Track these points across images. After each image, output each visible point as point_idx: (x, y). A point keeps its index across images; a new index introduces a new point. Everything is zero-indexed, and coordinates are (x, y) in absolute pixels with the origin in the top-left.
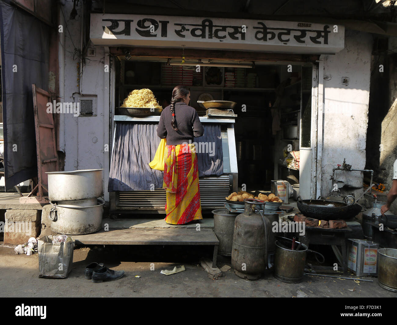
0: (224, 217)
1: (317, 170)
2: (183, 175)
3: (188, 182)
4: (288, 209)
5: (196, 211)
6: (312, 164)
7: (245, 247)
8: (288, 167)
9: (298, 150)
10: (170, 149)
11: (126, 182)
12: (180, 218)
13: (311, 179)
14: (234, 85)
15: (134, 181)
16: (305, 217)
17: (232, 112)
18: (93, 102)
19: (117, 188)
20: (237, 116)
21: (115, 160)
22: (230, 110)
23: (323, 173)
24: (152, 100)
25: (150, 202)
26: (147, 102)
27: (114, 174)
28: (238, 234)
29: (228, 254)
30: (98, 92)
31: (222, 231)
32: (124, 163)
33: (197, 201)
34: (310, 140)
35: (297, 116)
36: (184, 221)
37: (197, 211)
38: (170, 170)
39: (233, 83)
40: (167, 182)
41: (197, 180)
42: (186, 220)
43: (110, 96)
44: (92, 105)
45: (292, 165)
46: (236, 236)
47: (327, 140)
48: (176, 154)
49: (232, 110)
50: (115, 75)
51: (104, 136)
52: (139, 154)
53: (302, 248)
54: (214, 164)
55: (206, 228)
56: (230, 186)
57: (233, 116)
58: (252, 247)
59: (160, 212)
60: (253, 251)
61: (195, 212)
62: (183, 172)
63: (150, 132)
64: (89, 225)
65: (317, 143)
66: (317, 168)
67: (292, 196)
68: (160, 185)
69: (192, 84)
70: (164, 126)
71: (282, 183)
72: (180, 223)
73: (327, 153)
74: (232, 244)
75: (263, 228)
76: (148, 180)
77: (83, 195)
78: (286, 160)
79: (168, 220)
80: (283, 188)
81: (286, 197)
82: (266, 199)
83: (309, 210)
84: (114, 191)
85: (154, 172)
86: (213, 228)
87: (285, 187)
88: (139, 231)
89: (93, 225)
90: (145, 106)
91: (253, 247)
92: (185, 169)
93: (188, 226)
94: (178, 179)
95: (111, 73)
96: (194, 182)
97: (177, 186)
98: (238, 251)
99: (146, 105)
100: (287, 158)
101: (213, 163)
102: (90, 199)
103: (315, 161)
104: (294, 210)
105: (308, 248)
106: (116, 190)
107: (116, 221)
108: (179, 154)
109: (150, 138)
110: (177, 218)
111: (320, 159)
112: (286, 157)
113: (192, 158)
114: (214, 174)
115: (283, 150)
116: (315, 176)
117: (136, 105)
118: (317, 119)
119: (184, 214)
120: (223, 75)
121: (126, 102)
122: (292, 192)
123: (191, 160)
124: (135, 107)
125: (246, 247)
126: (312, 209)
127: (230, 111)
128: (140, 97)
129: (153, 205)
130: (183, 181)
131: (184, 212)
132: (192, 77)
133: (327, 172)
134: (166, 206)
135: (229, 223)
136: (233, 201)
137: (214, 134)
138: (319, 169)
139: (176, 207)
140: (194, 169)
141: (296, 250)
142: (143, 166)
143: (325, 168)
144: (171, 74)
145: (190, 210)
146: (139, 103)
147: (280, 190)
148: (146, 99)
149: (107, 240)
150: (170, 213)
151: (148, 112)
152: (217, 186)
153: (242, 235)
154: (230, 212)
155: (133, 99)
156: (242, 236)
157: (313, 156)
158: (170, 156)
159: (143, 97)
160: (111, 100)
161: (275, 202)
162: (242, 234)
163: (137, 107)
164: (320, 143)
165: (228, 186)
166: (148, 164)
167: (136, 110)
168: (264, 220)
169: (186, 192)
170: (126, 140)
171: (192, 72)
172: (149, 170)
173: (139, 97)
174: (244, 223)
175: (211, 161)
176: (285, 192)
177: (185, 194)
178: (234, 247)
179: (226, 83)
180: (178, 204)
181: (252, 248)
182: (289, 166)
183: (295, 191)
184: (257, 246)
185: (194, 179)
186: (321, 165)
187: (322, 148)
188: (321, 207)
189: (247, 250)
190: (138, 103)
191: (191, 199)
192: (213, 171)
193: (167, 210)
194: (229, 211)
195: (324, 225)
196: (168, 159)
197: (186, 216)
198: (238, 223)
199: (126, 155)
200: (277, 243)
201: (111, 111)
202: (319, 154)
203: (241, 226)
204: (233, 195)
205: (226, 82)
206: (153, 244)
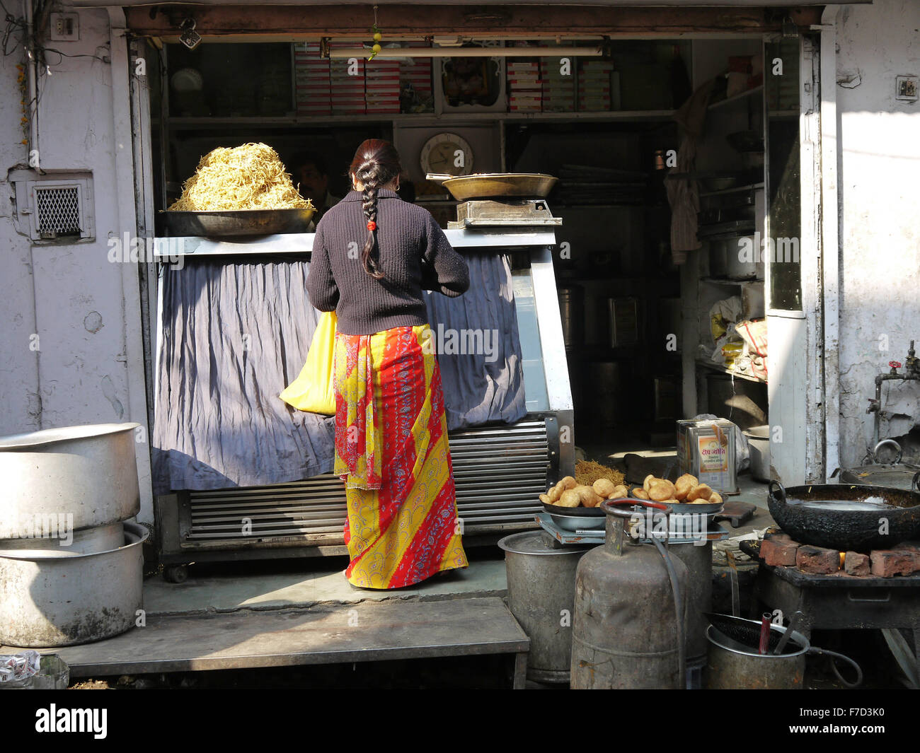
0: (540, 560)
1: (824, 385)
2: (400, 430)
3: (417, 450)
4: (736, 516)
5: (446, 543)
6: (808, 365)
7: (614, 655)
8: (727, 372)
9: (760, 317)
10: (355, 346)
11: (210, 461)
12: (397, 566)
13: (808, 415)
14: (538, 103)
15: (237, 456)
16: (795, 545)
17: (544, 208)
18: (79, 196)
19: (183, 481)
20: (561, 223)
21: (170, 390)
22: (538, 201)
23: (844, 391)
24: (277, 179)
25: (291, 519)
26: (263, 189)
27: (169, 439)
28: (590, 614)
29: (559, 676)
30: (93, 159)
31: (536, 604)
32: (199, 400)
33: (447, 508)
34: (798, 285)
35: (753, 204)
36: (412, 575)
37: (451, 541)
38: (358, 415)
39: (536, 99)
40: (348, 455)
41: (444, 442)
42: (417, 574)
43: (135, 173)
44: (76, 206)
45: (743, 365)
46: (584, 620)
47: (855, 284)
48: (375, 361)
49: (545, 203)
50: (148, 102)
51: (124, 306)
52: (245, 365)
53: (792, 647)
54: (496, 386)
55: (480, 594)
56: (550, 456)
57: (548, 223)
58: (634, 654)
59: (326, 552)
60: (638, 666)
61: (442, 546)
62: (400, 420)
63: (277, 288)
64: (105, 612)
65: (822, 296)
66: (824, 376)
67: (747, 465)
68: (323, 462)
69: (397, 107)
70: (331, 273)
71: (713, 430)
72: (398, 585)
73: (854, 325)
74: (569, 645)
75: (668, 591)
76: (281, 449)
77: (80, 517)
78: (722, 348)
79: (357, 576)
80: (716, 446)
81: (729, 474)
82: (669, 494)
83: (808, 522)
84: (174, 492)
85: (300, 422)
86: (502, 594)
87: (724, 442)
88: (265, 616)
89: (117, 610)
90: (257, 202)
91: (639, 654)
92: (407, 409)
93: (423, 593)
94: (385, 444)
95: (136, 95)
96: (434, 448)
97: (383, 466)
98: (593, 668)
99: (259, 199)
100: (723, 340)
101: (491, 383)
102: (103, 525)
103: (819, 353)
104: (757, 516)
105: (810, 642)
106: (180, 488)
107: (185, 587)
108: (384, 361)
109: (278, 309)
110: (386, 568)
111: (834, 348)
112: (720, 338)
113: (426, 371)
114: (497, 417)
115: (711, 313)
116: (820, 404)
117: (225, 201)
118: (821, 219)
119: (410, 552)
120: (503, 73)
121: (191, 191)
122: (747, 452)
123: (424, 375)
124: (224, 210)
125: (615, 652)
126: (816, 520)
127: (537, 205)
128: (237, 174)
129: (303, 530)
130: (398, 448)
131: (408, 549)
132: (397, 82)
133: (858, 388)
134: (349, 532)
135: (555, 578)
136: (565, 505)
137: (487, 286)
138: (832, 380)
139: (382, 534)
140: (432, 407)
141: (774, 654)
142: (264, 404)
143: (849, 376)
144: (327, 75)
145: (427, 539)
146: (238, 194)
147: (708, 452)
148: (257, 179)
149: (169, 658)
150: (363, 554)
151: (267, 224)
152: (509, 455)
153: (601, 618)
154: (557, 542)
155: (215, 180)
156: (603, 621)
157: (810, 340)
158: (354, 371)
159: (247, 173)
160: (140, 187)
161: (699, 501)
162: (604, 615)
163: (231, 209)
164: (831, 296)
165: (545, 453)
166: (278, 395)
167: (227, 219)
168: (669, 565)
169: (410, 483)
170: (200, 320)
171: (396, 66)
172: (285, 414)
173: (233, 172)
174: (608, 578)
175: (483, 376)
176: (724, 457)
177: (410, 489)
178: (578, 654)
179: (514, 99)
180: (387, 524)
181: (637, 657)
182: (733, 366)
183: (754, 451)
184: (652, 647)
185: (433, 440)
186: (837, 367)
187: (840, 311)
188: (844, 513)
189: (621, 663)
190: (231, 193)
191: (428, 504)
192: (493, 408)
193: (351, 544)
194: (553, 540)
195: (857, 568)
196: (349, 381)
197: (417, 560)
198: (589, 579)
199: (203, 367)
200: (711, 631)
201: (141, 224)
202: (831, 332)
203: (598, 589)
204: (565, 488)
205: (514, 95)
206: (321, 661)
